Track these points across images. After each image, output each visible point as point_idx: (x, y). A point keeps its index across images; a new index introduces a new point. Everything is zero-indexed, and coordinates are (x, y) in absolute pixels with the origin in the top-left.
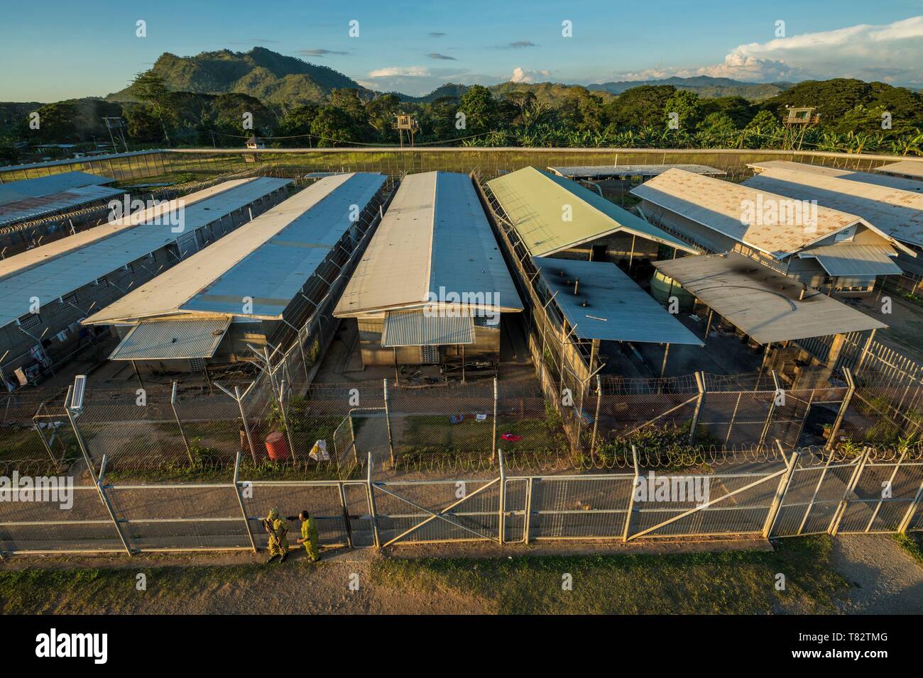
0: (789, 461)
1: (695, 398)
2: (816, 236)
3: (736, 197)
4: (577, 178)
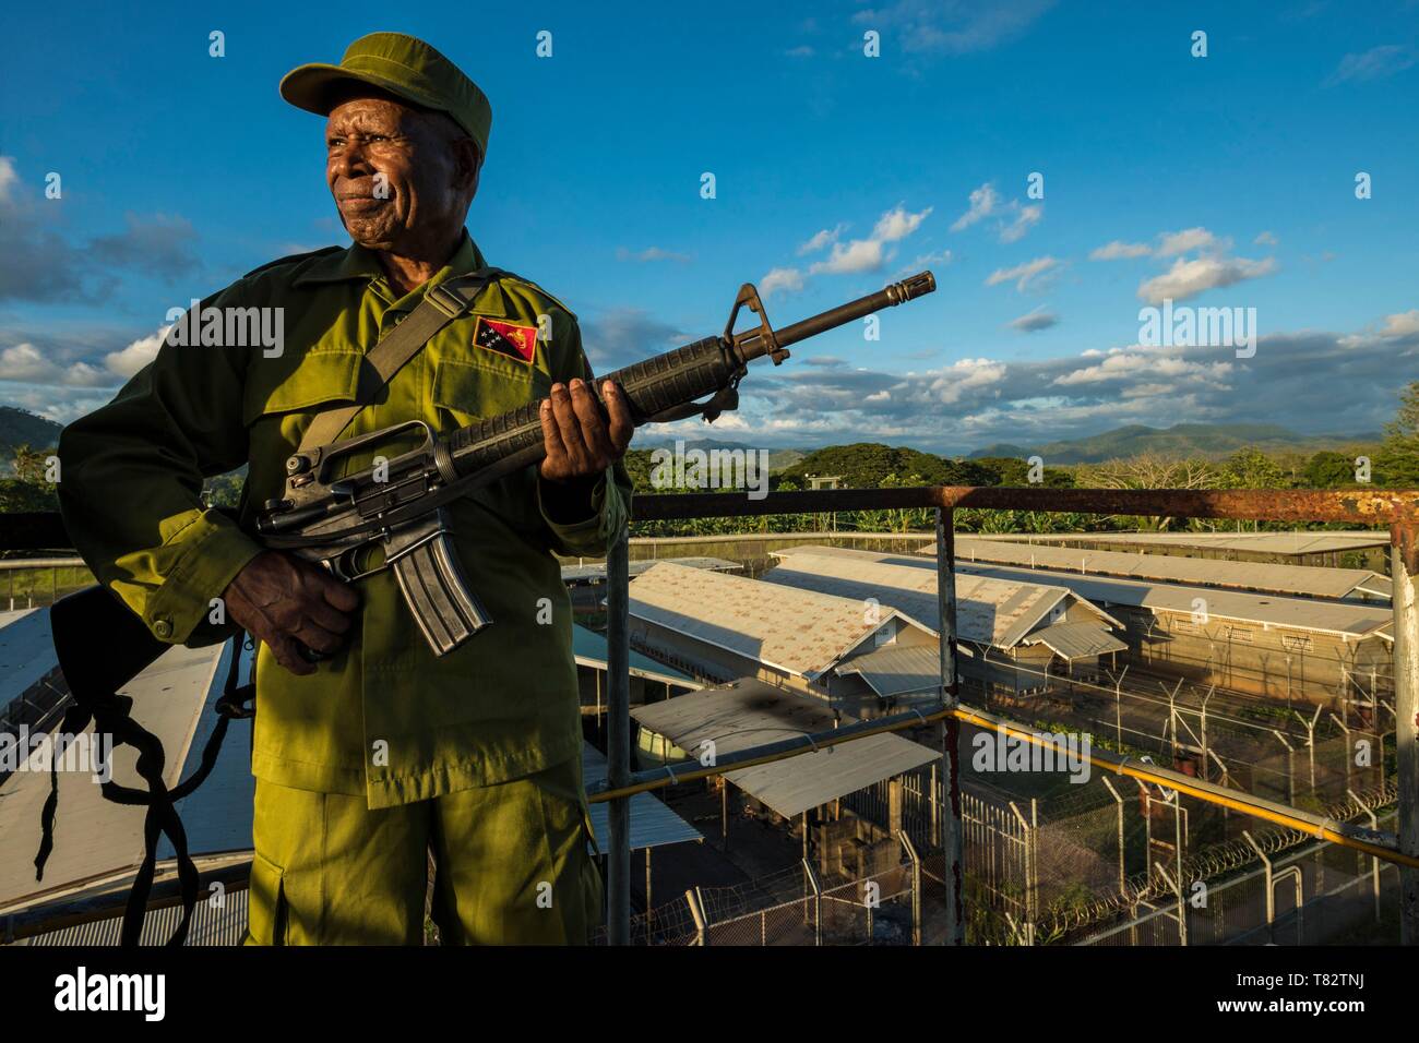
1: (695, 940)
2: (850, 641)
3: (748, 597)
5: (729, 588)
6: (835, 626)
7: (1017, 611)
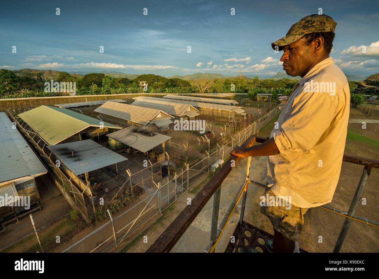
0: (158, 186)
1: (129, 179)
2: (152, 117)
4: (70, 108)
5: (125, 107)
6: (149, 114)
7: (182, 109)
